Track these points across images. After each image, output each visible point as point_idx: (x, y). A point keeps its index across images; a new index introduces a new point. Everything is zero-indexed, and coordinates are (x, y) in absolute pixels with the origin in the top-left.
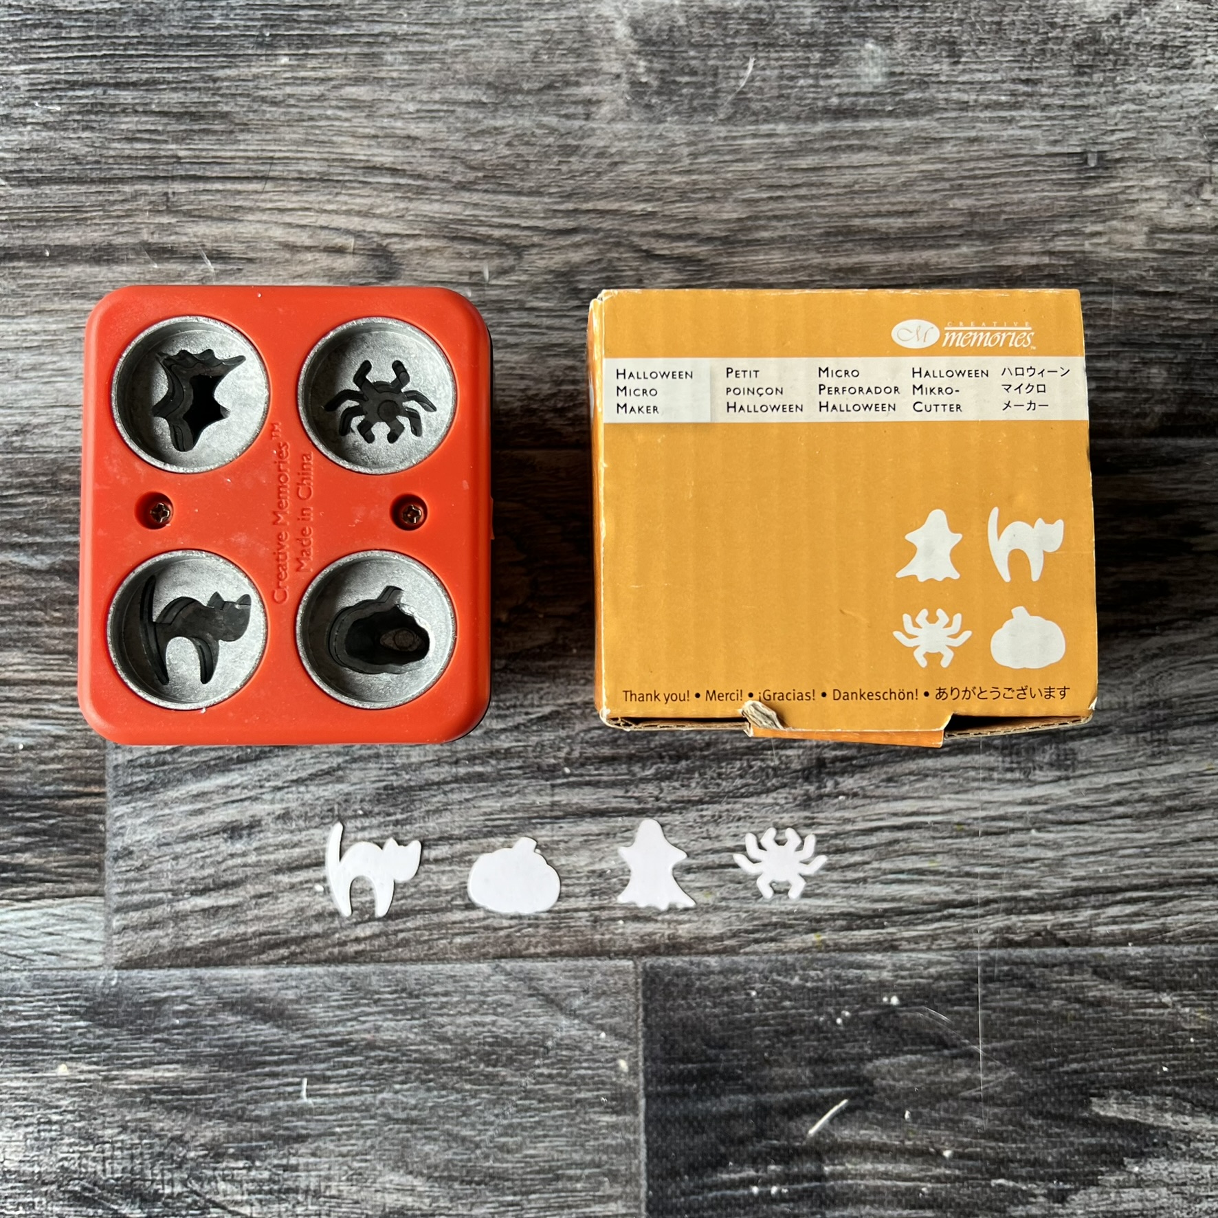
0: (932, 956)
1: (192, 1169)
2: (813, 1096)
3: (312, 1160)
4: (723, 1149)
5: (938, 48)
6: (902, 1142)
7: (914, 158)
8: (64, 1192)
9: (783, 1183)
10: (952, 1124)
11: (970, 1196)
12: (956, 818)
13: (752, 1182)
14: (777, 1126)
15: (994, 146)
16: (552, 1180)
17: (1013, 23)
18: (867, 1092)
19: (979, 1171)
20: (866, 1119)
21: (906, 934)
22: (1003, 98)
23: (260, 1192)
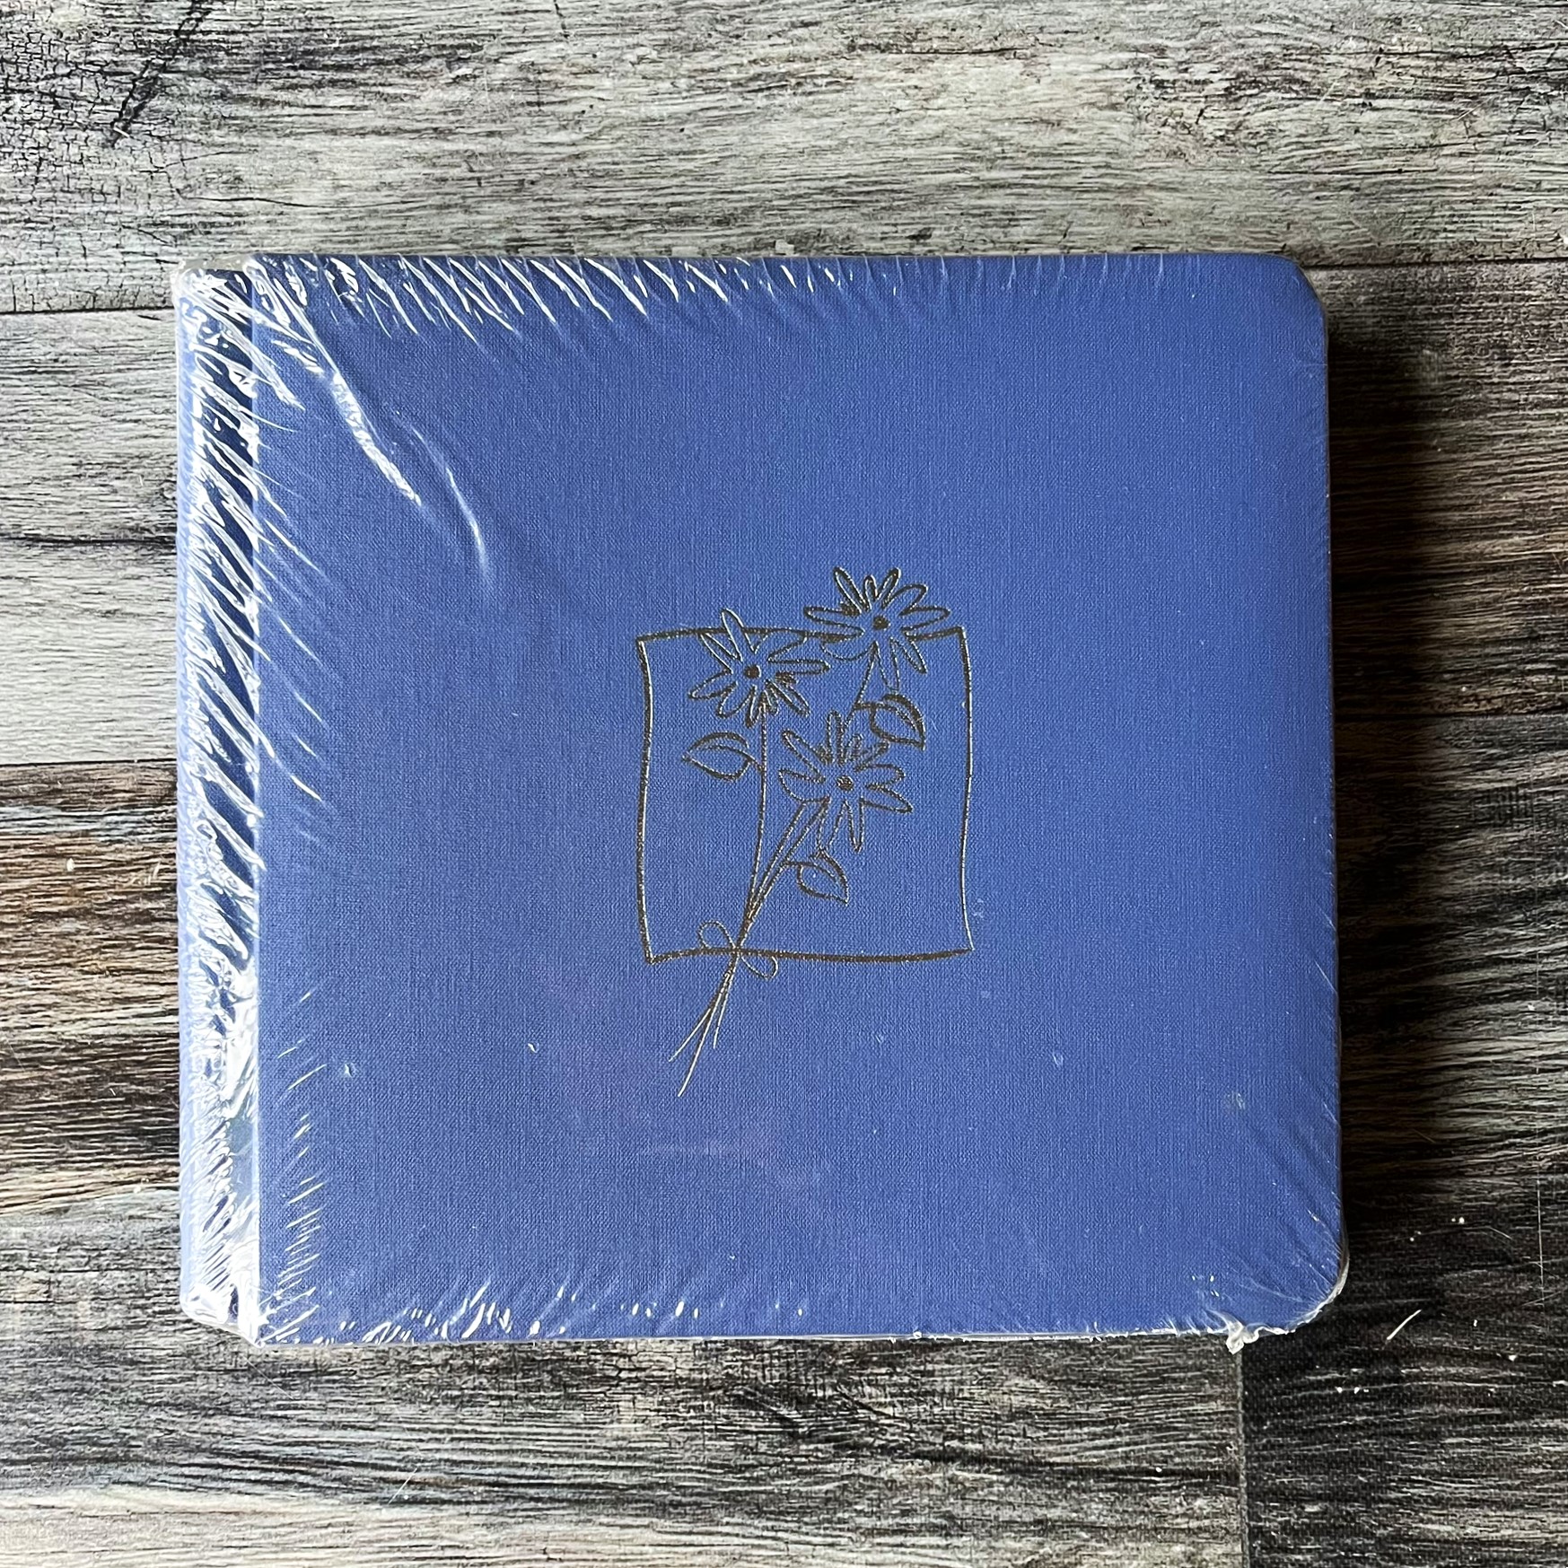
0: (1495, 1181)
1: (840, 1375)
2: (1390, 1306)
3: (947, 1366)
4: (1310, 1354)
5: (1491, 351)
6: (1471, 1347)
7: (1469, 455)
8: (729, 1396)
9: (1364, 1385)
10: (1516, 1331)
11: (1533, 1396)
12: (1515, 1057)
13: (1337, 1382)
14: (1358, 1332)
15: (1543, 442)
16: (1158, 1382)
17: (1560, 326)
18: (1438, 1303)
19: (1542, 1373)
20: (1439, 1326)
21: (1470, 1162)
22: (1552, 397)
23: (902, 1394)
